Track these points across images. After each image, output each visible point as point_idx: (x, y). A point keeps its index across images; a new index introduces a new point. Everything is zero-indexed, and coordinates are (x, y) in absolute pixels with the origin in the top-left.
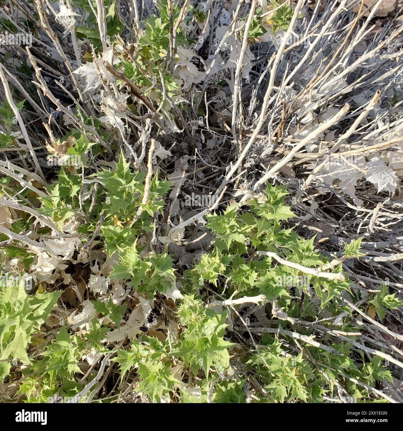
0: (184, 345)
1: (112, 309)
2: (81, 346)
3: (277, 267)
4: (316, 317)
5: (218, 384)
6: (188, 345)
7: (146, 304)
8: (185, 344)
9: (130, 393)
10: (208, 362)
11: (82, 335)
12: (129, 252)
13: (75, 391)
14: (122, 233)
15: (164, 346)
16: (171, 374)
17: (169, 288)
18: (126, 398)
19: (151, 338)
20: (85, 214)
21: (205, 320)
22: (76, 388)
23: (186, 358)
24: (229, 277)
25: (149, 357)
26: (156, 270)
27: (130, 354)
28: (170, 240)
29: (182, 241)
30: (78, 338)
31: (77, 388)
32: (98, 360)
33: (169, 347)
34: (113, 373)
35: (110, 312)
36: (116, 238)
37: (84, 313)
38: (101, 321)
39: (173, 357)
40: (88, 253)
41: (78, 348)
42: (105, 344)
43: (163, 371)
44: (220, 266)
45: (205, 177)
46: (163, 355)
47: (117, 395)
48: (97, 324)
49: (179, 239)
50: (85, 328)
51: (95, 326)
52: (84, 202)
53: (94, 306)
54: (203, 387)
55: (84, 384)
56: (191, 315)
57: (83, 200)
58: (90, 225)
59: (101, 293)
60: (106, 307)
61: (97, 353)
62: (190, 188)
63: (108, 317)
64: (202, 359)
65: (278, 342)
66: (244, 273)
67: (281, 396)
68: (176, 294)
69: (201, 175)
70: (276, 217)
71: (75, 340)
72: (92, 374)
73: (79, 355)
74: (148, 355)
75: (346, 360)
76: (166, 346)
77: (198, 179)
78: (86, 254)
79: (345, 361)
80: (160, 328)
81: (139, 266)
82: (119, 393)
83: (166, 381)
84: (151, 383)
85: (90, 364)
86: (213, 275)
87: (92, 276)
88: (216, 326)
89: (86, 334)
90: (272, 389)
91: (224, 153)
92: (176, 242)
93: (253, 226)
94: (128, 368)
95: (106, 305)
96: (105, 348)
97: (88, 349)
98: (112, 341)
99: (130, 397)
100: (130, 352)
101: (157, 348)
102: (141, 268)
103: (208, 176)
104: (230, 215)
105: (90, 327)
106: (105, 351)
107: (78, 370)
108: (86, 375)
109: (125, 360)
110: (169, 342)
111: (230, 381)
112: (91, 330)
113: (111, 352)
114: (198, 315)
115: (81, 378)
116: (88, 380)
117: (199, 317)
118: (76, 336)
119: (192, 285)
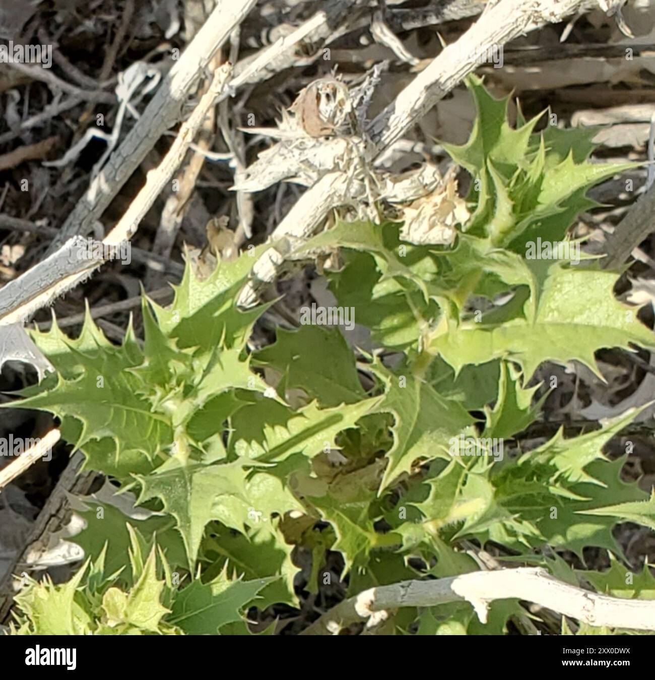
70: (516, 346)
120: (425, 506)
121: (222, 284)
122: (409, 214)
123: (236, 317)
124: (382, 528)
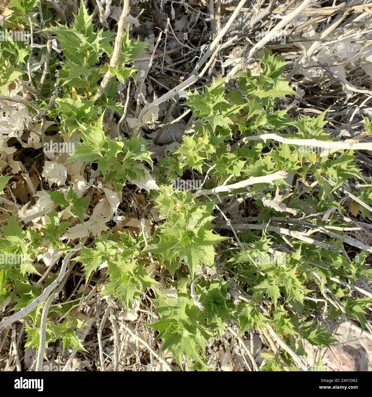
0: (162, 240)
1: (73, 201)
2: (37, 242)
3: (273, 152)
4: (303, 213)
5: (198, 285)
6: (167, 240)
7: (113, 197)
8: (164, 239)
9: (93, 297)
10: (193, 259)
11: (37, 229)
12: (94, 129)
13: (30, 295)
14: (83, 108)
15: (137, 243)
16: (147, 274)
17: (142, 177)
18: (90, 302)
19: (121, 233)
20: (36, 89)
21: (194, 210)
22: (31, 292)
23: (165, 255)
24: (212, 166)
25: (118, 256)
26: (129, 153)
27: (95, 253)
28: (141, 123)
29: (156, 124)
30: (32, 232)
31: (33, 292)
32: (56, 260)
33: (144, 242)
34: (73, 275)
35: (71, 204)
36: (75, 114)
37: (39, 206)
38: (60, 214)
39: (150, 254)
40: (40, 136)
41: (32, 244)
42: (65, 241)
43: (137, 271)
44: (208, 147)
45: (173, 62)
46: (137, 253)
47: (79, 299)
48: (55, 217)
49: (153, 121)
50: (40, 222)
51: (53, 221)
52: (34, 72)
53: (50, 197)
54: (179, 288)
55: (40, 287)
56: (175, 203)
57: (32, 70)
58: (42, 102)
59: (59, 184)
60: (66, 199)
61: (56, 252)
62: (156, 73)
63: (68, 210)
64: (186, 256)
65: (265, 238)
66: (228, 163)
67: (273, 297)
68: (151, 184)
69: (169, 60)
70: (271, 94)
71: (29, 235)
72: (49, 277)
73: (34, 254)
74: (116, 254)
75: (338, 257)
76: (140, 242)
77: (166, 64)
78: (39, 137)
79: (337, 259)
80: (127, 225)
81: (107, 148)
82: (81, 297)
83: (139, 282)
84: (123, 284)
85: (47, 265)
86: (198, 160)
87: (46, 162)
88: (199, 219)
89: (42, 229)
90: (261, 289)
91: (195, 35)
92: (149, 124)
93: (242, 107)
94: (94, 268)
95: (65, 197)
96: (65, 245)
97: (45, 246)
98: (73, 238)
99: (94, 301)
100: (96, 250)
101: (129, 245)
102: (109, 150)
103: (176, 61)
104: (216, 92)
105: (47, 221)
106: (66, 249)
107: (33, 270)
108: (43, 277)
109: (89, 260)
110: (144, 237)
111: (213, 282)
112: (47, 224)
113: (73, 250)
114: (184, 203)
115: (37, 281)
116: (45, 283)
117: (186, 204)
118: (30, 230)
119: (166, 176)
120: (255, 122)
121: (219, 83)
122: (252, 71)
123: (222, 89)
124: (247, 126)
